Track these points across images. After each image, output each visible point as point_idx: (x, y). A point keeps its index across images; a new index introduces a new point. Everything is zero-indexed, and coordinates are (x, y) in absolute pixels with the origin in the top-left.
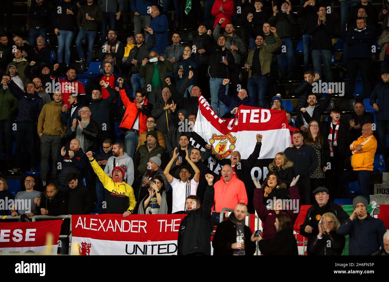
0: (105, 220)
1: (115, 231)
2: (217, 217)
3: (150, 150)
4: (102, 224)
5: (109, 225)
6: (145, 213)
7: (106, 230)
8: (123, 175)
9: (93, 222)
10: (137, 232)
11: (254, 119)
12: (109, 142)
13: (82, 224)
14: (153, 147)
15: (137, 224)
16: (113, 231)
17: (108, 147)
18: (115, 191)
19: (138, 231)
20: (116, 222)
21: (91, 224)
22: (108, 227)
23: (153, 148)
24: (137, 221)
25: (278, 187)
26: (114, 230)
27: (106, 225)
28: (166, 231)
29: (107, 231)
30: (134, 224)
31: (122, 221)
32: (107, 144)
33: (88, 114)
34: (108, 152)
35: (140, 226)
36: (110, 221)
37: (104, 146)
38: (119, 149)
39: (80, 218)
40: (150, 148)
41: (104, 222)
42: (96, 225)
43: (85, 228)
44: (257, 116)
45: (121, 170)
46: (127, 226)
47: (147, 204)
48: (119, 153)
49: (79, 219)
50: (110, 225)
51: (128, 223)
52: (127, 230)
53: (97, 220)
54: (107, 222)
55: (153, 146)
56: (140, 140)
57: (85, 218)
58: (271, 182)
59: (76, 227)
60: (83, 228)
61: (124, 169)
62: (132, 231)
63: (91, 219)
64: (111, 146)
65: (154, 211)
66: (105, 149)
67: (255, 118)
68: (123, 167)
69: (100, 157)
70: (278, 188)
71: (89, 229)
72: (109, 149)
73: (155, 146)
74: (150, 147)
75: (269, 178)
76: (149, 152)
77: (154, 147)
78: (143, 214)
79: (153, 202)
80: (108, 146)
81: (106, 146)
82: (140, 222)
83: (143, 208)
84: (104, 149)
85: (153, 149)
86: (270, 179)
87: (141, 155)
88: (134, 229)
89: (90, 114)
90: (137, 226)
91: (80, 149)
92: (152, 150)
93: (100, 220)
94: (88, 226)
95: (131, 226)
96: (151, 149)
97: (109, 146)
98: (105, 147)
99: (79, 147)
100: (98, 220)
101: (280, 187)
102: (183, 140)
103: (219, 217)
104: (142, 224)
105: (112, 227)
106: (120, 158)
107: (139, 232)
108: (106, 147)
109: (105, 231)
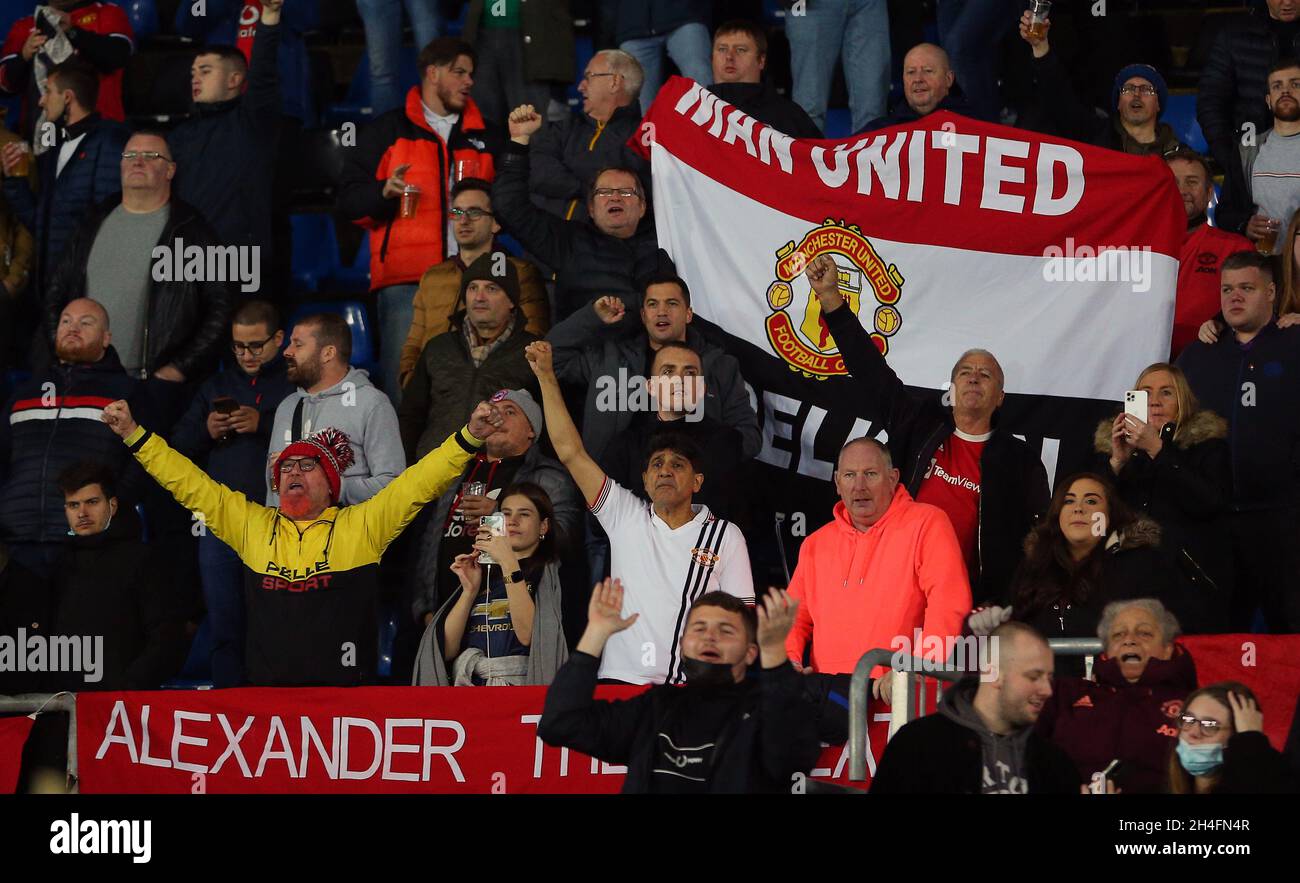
0: (250, 719)
1: (303, 774)
2: (834, 696)
3: (478, 353)
4: (234, 741)
5: (269, 744)
6: (451, 682)
7: (253, 770)
8: (331, 487)
9: (189, 728)
10: (414, 777)
11: (1002, 191)
12: (265, 318)
13: (128, 739)
14: (496, 338)
15: (414, 736)
16: (294, 774)
17: (260, 345)
18: (281, 565)
19: (420, 772)
20: (307, 725)
21: (178, 738)
22: (267, 754)
23: (493, 345)
24: (416, 723)
25: (1113, 539)
26: (298, 771)
27: (252, 746)
28: (564, 772)
29: (259, 773)
30: (401, 735)
31: (336, 720)
32: (251, 328)
33: (157, 174)
34: (262, 367)
35: (429, 750)
36: (276, 722)
37: (237, 338)
38: (320, 346)
39: (119, 707)
40: (479, 345)
41: (245, 728)
42: (203, 742)
43: (146, 759)
44: (1017, 175)
45: (319, 460)
46: (361, 749)
47: (461, 636)
48: (319, 366)
49: (115, 713)
50: (278, 746)
51: (367, 732)
52: (364, 768)
53: (206, 717)
54: (261, 727)
55: (496, 332)
56: (419, 305)
57: (146, 710)
58: (1077, 517)
59: (100, 755)
60: (134, 759)
61: (337, 453)
62: (387, 775)
63: (179, 715)
64: (272, 336)
65: (498, 671)
66: (243, 356)
67: (1007, 188)
68: (334, 441)
69: (220, 397)
70: (1116, 545)
71: (165, 763)
72: (266, 353)
73: (507, 333)
74: (481, 341)
75: (1068, 498)
76: (477, 363)
77: (503, 338)
78: (444, 682)
79: (491, 623)
80: (257, 339)
81: (251, 339)
82: (430, 725)
83: (443, 655)
84: (239, 351)
85: (497, 349)
86: (1072, 501)
87: (435, 383)
88: (401, 762)
89: (170, 173)
90: (414, 749)
91: (110, 351)
92: (490, 355)
93: (222, 718)
94: (160, 748)
95: (386, 748)
96: (486, 349)
97: (267, 337)
98: (242, 346)
99: (106, 343)
100: (215, 719)
101: (1127, 539)
102: (662, 304)
103: (846, 695)
104: (443, 737)
105: (287, 754)
106: (323, 392)
107: (426, 777)
108: (251, 344)
109: (247, 773)
